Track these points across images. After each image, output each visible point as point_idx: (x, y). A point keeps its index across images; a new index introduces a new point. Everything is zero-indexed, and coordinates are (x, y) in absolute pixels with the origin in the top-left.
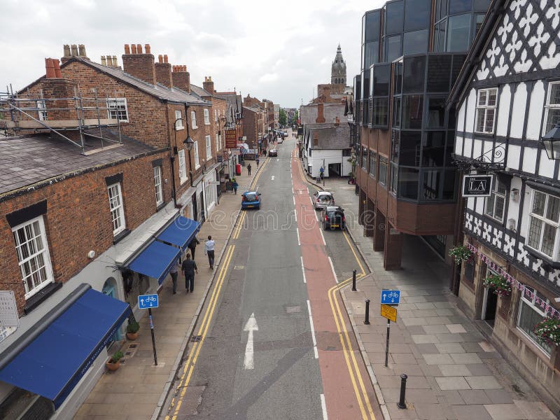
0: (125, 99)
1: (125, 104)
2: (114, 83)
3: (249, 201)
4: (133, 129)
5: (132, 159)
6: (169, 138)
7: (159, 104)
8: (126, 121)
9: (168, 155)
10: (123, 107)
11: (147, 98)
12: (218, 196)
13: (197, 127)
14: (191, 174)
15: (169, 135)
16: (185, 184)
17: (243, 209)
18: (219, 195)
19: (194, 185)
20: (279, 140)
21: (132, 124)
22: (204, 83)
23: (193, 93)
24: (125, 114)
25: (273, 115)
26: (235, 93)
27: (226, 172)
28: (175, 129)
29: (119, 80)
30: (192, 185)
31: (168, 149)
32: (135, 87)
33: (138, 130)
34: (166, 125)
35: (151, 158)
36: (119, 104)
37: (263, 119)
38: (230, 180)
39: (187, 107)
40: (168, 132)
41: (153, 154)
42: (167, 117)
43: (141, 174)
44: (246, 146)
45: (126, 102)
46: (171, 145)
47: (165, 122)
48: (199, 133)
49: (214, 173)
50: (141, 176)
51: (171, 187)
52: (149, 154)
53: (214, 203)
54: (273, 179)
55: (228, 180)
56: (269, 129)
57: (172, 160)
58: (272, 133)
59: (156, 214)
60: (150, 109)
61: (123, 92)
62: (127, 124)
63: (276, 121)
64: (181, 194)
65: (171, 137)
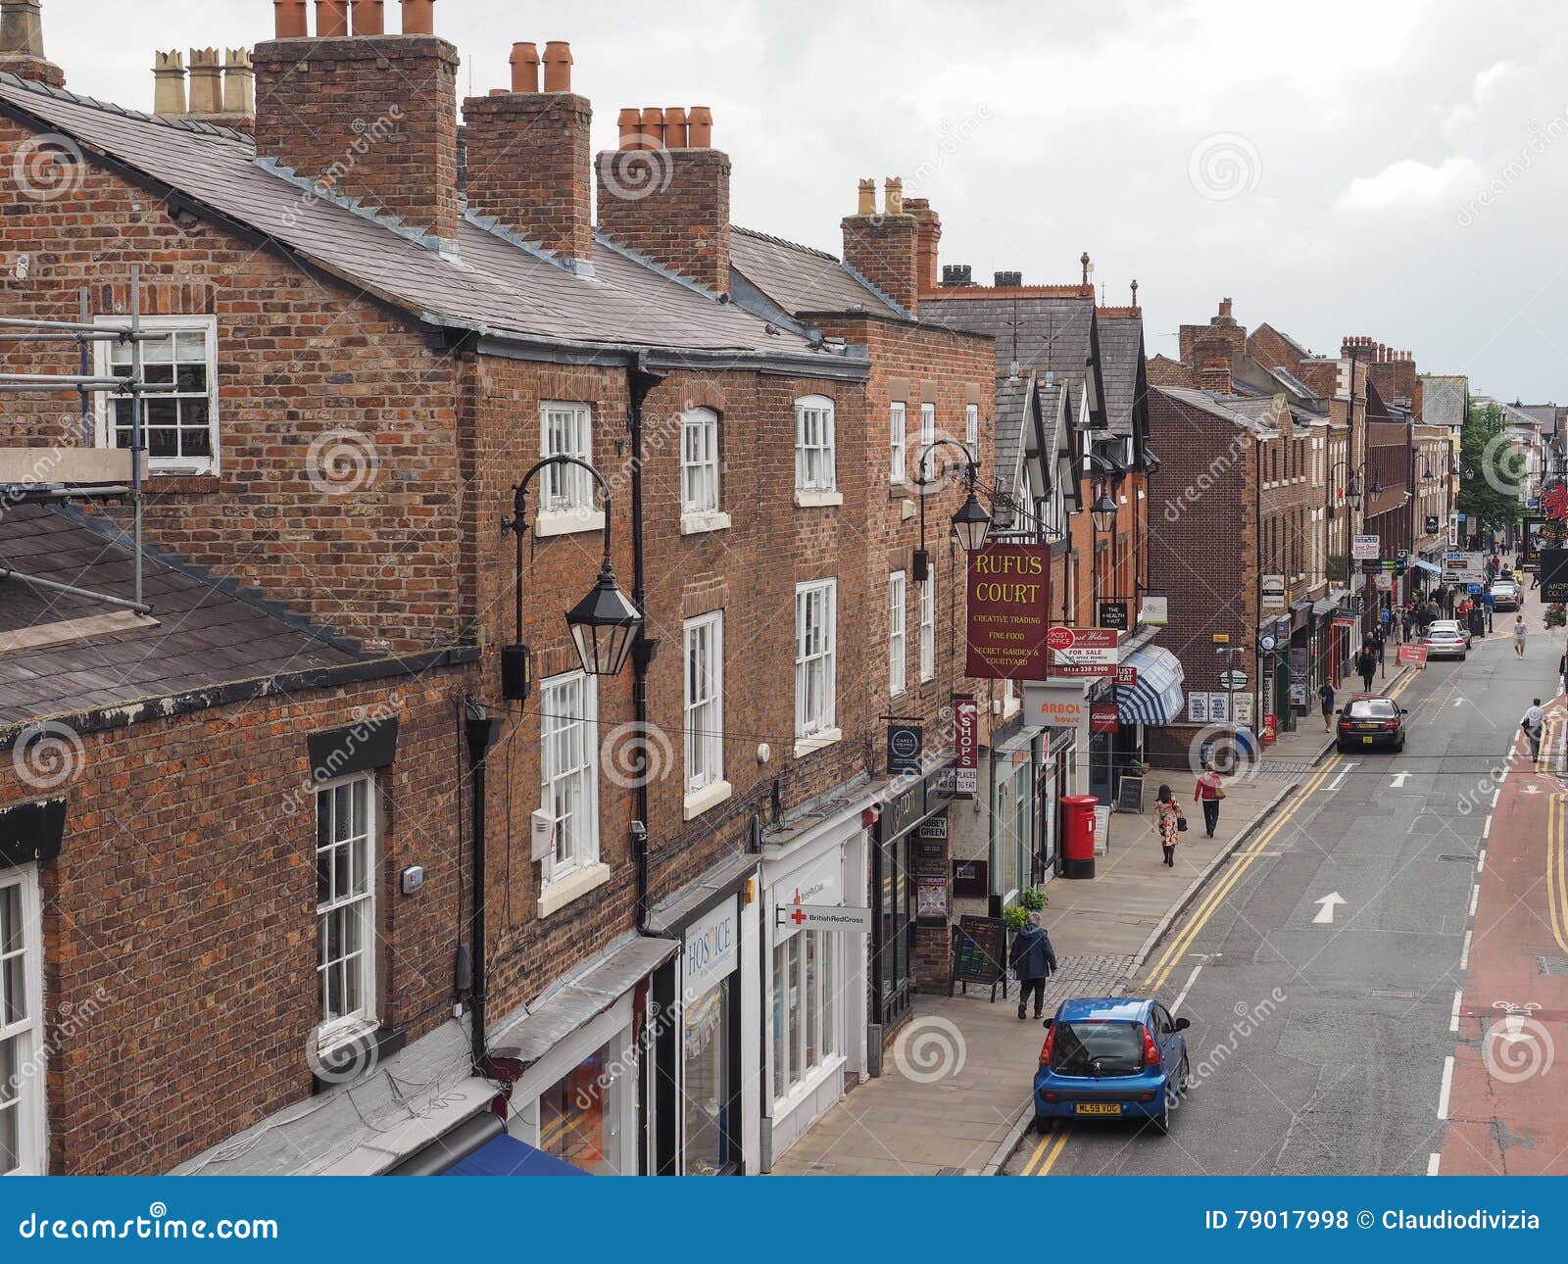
0: (209, 324)
1: (209, 356)
2: (152, 216)
3: (1088, 1070)
4: (244, 521)
5: (151, 714)
6: (469, 588)
7: (421, 361)
8: (200, 465)
9: (454, 703)
10: (194, 375)
11: (349, 315)
12: (876, 1014)
13: (724, 520)
14: (637, 848)
15: (469, 569)
16: (578, 909)
17: (1045, 1125)
18: (885, 1015)
19: (656, 921)
20: (1446, 631)
21: (236, 487)
22: (851, 225)
23: (742, 291)
24: (203, 417)
25: (1410, 451)
26: (1086, 292)
27: (966, 842)
28: (520, 527)
29: (182, 206)
30: (639, 920)
31: (448, 663)
32: (280, 251)
33: (270, 525)
34: (458, 496)
35: (311, 715)
36: (171, 356)
37: (1316, 476)
38: (996, 902)
39: (640, 384)
40: (469, 548)
41: (323, 684)
42: (466, 442)
43: (211, 816)
44: (1161, 670)
45: (212, 338)
46: (484, 634)
47: (451, 474)
48: (737, 556)
49: (849, 844)
50: (214, 831)
51: (452, 924)
52: (290, 689)
53: (830, 1064)
54: (1325, 916)
55: (980, 908)
56: (1367, 548)
57: (478, 737)
58: (1384, 580)
59: (305, 1107)
60: (362, 390)
61: (203, 280)
62: (209, 486)
63: (1436, 494)
64: (538, 976)
65: (487, 582)
